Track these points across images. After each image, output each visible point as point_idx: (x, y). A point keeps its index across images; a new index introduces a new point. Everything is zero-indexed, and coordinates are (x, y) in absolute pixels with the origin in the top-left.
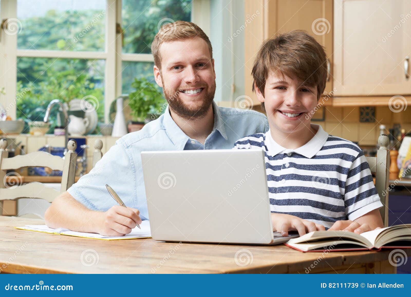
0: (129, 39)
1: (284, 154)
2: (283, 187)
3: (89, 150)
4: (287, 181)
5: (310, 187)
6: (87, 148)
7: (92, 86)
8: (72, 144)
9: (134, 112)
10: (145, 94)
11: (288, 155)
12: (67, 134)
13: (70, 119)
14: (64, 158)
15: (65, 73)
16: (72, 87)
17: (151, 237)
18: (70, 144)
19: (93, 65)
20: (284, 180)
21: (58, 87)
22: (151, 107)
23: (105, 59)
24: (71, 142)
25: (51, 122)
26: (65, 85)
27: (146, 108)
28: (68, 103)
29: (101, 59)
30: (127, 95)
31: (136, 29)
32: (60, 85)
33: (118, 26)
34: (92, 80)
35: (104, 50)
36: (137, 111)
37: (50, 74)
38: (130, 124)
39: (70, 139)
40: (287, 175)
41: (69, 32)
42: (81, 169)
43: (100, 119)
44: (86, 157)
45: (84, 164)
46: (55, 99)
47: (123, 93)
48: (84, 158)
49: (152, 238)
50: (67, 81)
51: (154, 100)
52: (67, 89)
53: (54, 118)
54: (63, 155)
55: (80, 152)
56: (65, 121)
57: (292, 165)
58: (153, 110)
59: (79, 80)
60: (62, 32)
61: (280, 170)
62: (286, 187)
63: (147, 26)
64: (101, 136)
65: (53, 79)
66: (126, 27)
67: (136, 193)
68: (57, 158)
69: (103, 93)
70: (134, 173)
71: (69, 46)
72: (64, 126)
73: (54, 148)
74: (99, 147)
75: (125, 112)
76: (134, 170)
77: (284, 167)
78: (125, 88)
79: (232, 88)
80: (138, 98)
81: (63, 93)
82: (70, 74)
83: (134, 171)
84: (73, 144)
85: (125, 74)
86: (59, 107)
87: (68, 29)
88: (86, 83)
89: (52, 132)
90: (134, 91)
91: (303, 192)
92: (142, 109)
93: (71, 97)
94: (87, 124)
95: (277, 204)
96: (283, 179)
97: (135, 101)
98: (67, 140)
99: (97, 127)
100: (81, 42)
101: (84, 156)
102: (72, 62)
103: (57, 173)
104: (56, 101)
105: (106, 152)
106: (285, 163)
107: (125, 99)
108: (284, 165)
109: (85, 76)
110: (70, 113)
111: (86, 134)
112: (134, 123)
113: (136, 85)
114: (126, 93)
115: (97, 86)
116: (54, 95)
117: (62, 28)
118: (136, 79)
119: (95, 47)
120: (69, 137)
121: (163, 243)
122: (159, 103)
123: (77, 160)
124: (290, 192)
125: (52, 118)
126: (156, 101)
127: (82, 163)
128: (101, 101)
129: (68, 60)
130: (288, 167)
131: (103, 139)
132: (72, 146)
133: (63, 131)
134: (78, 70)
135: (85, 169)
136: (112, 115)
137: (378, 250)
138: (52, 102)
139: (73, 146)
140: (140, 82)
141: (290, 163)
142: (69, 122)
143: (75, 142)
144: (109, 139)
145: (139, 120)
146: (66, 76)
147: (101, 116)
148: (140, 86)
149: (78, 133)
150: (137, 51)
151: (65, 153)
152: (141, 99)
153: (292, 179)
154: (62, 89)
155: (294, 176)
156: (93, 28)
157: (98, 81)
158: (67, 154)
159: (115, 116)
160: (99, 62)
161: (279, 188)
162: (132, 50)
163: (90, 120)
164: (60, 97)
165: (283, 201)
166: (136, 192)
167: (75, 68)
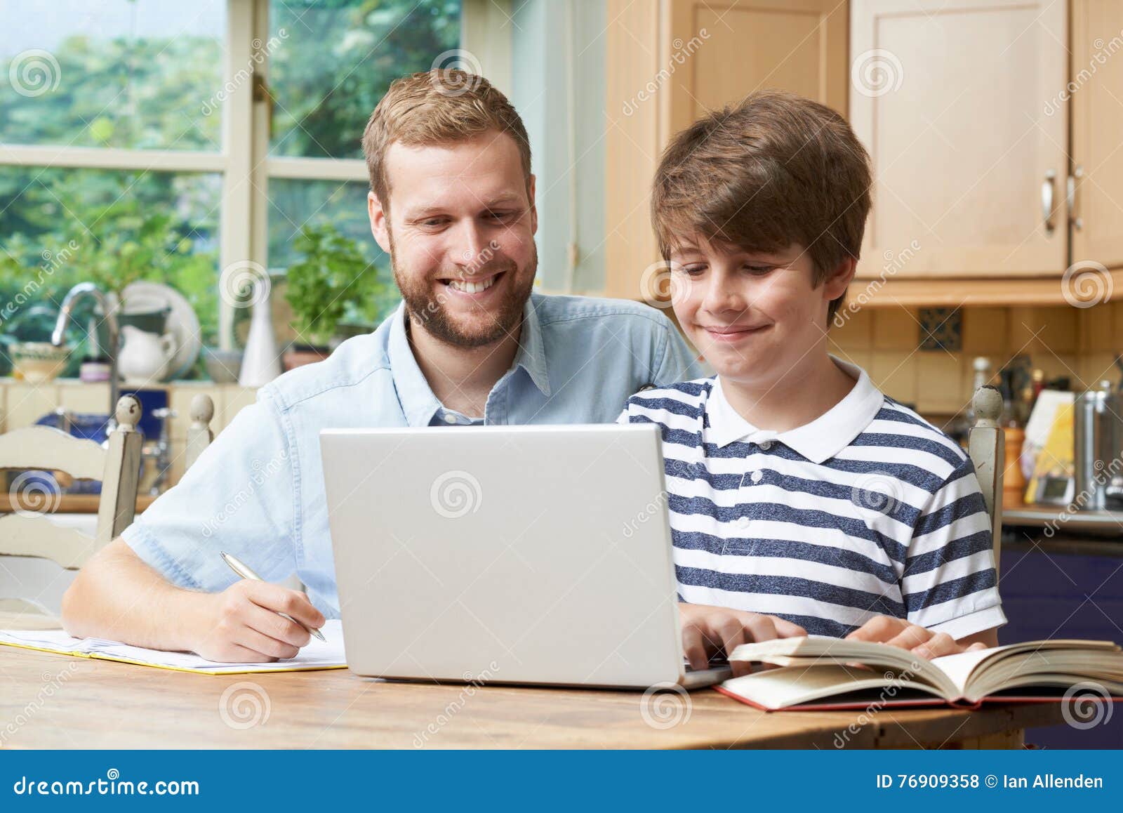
0: (289, 118)
1: (751, 443)
2: (740, 539)
3: (175, 423)
4: (754, 521)
5: (814, 544)
6: (170, 417)
7: (184, 245)
8: (130, 406)
9: (300, 318)
10: (331, 270)
11: (762, 447)
12: (114, 377)
13: (123, 337)
14: (106, 444)
15: (110, 208)
16: (129, 248)
17: (345, 666)
18: (124, 407)
19: (188, 189)
20: (744, 519)
21: (91, 248)
22: (348, 305)
23: (222, 173)
24: (126, 402)
25: (73, 346)
26: (110, 244)
27: (333, 306)
28: (119, 293)
29: (210, 173)
30: (281, 272)
31: (308, 90)
32: (98, 242)
33: (257, 81)
34: (185, 230)
35: (218, 148)
36: (307, 315)
37: (70, 213)
38: (291, 350)
39: (124, 393)
40: (753, 505)
41: (125, 98)
42: (153, 476)
43: (208, 337)
44: (169, 443)
45: (163, 460)
46: (84, 280)
47: (270, 265)
48: (163, 445)
49: (347, 668)
50: (119, 231)
51: (355, 286)
52: (117, 254)
53: (79, 334)
54: (106, 437)
55: (150, 427)
56: (111, 341)
57: (771, 477)
58: (352, 314)
59: (150, 228)
60: (107, 99)
61: (737, 488)
62: (749, 540)
63: (339, 82)
64: (208, 384)
65: (78, 225)
66: (281, 85)
67: (301, 539)
68: (87, 444)
69: (215, 266)
70: (297, 485)
71: (123, 135)
72: (107, 358)
73: (80, 417)
74: (202, 415)
75: (275, 317)
76: (296, 476)
77: (747, 480)
78: (276, 252)
79: (571, 255)
80: (311, 280)
81: (106, 264)
82: (123, 214)
83: (297, 479)
84: (133, 406)
85: (276, 215)
86: (93, 303)
87: (121, 87)
88: (170, 237)
89: (74, 373)
90: (300, 261)
91: (794, 556)
92: (323, 311)
93: (128, 277)
94: (171, 352)
95: (721, 587)
96: (742, 515)
97: (305, 289)
98: (117, 394)
99: (199, 360)
100: (157, 126)
101: (162, 440)
102: (131, 178)
103: (87, 485)
104: (88, 287)
105: (222, 428)
106: (750, 471)
107: (276, 281)
108: (748, 475)
109: (166, 220)
110: (124, 320)
111: (169, 377)
112: (303, 349)
113: (306, 244)
114: (281, 266)
115: (201, 247)
116: (80, 271)
117: (105, 85)
118: (306, 229)
119: (194, 138)
120: (122, 386)
121: (379, 684)
122: (370, 294)
123: (141, 452)
124: (759, 555)
125: (74, 333)
126: (361, 289)
127: (158, 458)
128: (212, 287)
129: (120, 175)
130: (759, 483)
131: (215, 394)
132: (129, 413)
133: (104, 369)
134: (144, 200)
135: (165, 476)
136: (240, 327)
137: (972, 707)
138: (76, 290)
139: (132, 411)
140: (317, 237)
141: (764, 471)
142: (123, 345)
143: (137, 401)
144: (230, 392)
145: (315, 340)
146: (113, 218)
147: (209, 328)
148: (317, 246)
149: (145, 375)
150: (311, 151)
151: (109, 431)
152: (321, 283)
153: (767, 519)
154: (103, 253)
155: (773, 509)
156: (188, 87)
157: (203, 233)
158: (116, 433)
159: (247, 331)
160: (206, 179)
161: (730, 540)
162: (295, 148)
163: (178, 340)
164: (96, 277)
165: (739, 580)
166: (299, 537)
167: (140, 196)
